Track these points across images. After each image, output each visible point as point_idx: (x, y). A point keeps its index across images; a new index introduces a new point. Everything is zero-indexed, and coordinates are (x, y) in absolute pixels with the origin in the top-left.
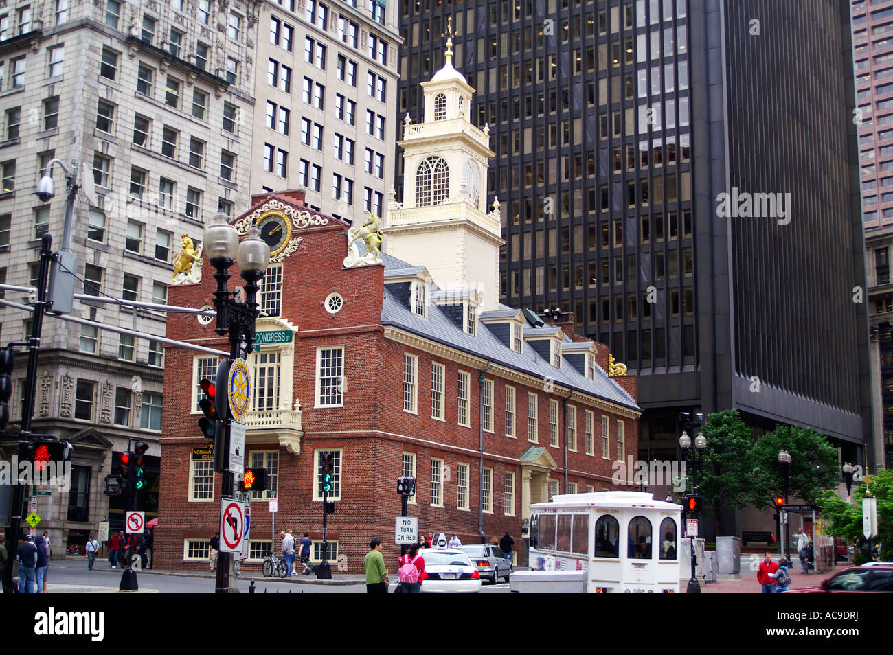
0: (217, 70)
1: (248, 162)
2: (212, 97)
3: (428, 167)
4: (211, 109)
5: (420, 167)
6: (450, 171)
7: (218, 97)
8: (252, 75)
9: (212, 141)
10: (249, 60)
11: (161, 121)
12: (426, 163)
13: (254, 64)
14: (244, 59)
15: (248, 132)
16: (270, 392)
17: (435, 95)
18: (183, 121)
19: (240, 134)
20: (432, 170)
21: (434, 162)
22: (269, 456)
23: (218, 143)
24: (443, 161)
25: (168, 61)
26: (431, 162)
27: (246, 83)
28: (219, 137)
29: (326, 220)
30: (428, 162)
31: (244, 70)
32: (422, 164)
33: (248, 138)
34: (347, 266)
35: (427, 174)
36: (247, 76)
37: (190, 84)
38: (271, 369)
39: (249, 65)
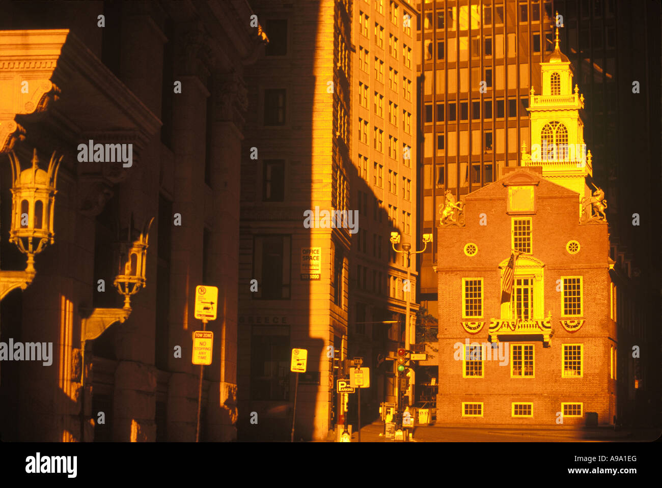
3: (550, 129)
5: (544, 129)
6: (569, 134)
12: (548, 126)
16: (526, 305)
17: (551, 73)
20: (554, 132)
21: (556, 126)
24: (563, 125)
26: (553, 126)
30: (550, 125)
32: (546, 126)
34: (582, 223)
35: (550, 134)
38: (526, 291)
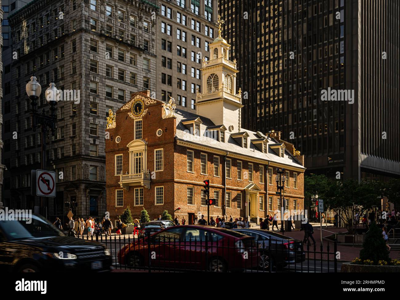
0: (139, 45)
1: (155, 81)
2: (138, 56)
4: (138, 61)
5: (208, 79)
6: (219, 79)
7: (140, 56)
8: (155, 46)
9: (139, 73)
10: (153, 40)
11: (117, 67)
13: (155, 42)
14: (151, 40)
15: (154, 69)
16: (140, 166)
17: (214, 49)
18: (126, 67)
19: (151, 70)
20: (213, 79)
22: (140, 190)
23: (142, 74)
24: (216, 75)
25: (118, 43)
26: (212, 76)
27: (152, 50)
28: (142, 72)
29: (156, 101)
31: (151, 44)
32: (209, 77)
33: (154, 71)
34: (163, 118)
35: (211, 81)
36: (153, 46)
37: (128, 51)
38: (140, 158)
39: (153, 43)
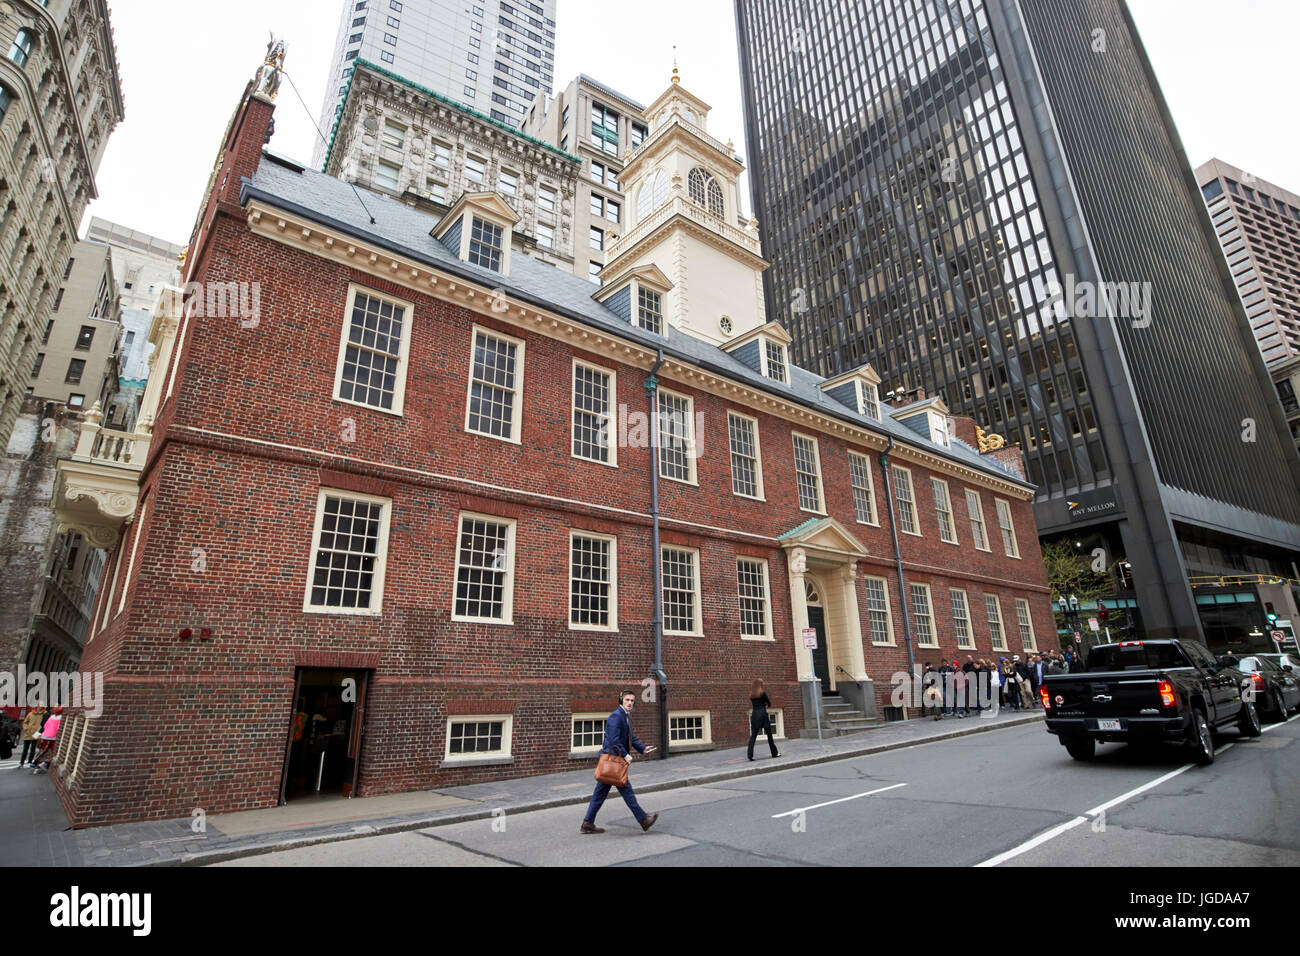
8: (571, 239)
10: (565, 226)
13: (572, 230)
14: (559, 224)
27: (563, 245)
31: (559, 233)
36: (564, 238)
